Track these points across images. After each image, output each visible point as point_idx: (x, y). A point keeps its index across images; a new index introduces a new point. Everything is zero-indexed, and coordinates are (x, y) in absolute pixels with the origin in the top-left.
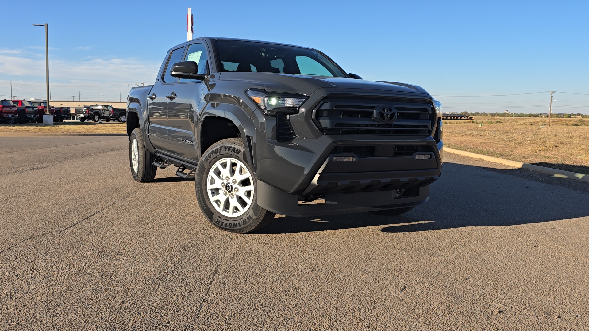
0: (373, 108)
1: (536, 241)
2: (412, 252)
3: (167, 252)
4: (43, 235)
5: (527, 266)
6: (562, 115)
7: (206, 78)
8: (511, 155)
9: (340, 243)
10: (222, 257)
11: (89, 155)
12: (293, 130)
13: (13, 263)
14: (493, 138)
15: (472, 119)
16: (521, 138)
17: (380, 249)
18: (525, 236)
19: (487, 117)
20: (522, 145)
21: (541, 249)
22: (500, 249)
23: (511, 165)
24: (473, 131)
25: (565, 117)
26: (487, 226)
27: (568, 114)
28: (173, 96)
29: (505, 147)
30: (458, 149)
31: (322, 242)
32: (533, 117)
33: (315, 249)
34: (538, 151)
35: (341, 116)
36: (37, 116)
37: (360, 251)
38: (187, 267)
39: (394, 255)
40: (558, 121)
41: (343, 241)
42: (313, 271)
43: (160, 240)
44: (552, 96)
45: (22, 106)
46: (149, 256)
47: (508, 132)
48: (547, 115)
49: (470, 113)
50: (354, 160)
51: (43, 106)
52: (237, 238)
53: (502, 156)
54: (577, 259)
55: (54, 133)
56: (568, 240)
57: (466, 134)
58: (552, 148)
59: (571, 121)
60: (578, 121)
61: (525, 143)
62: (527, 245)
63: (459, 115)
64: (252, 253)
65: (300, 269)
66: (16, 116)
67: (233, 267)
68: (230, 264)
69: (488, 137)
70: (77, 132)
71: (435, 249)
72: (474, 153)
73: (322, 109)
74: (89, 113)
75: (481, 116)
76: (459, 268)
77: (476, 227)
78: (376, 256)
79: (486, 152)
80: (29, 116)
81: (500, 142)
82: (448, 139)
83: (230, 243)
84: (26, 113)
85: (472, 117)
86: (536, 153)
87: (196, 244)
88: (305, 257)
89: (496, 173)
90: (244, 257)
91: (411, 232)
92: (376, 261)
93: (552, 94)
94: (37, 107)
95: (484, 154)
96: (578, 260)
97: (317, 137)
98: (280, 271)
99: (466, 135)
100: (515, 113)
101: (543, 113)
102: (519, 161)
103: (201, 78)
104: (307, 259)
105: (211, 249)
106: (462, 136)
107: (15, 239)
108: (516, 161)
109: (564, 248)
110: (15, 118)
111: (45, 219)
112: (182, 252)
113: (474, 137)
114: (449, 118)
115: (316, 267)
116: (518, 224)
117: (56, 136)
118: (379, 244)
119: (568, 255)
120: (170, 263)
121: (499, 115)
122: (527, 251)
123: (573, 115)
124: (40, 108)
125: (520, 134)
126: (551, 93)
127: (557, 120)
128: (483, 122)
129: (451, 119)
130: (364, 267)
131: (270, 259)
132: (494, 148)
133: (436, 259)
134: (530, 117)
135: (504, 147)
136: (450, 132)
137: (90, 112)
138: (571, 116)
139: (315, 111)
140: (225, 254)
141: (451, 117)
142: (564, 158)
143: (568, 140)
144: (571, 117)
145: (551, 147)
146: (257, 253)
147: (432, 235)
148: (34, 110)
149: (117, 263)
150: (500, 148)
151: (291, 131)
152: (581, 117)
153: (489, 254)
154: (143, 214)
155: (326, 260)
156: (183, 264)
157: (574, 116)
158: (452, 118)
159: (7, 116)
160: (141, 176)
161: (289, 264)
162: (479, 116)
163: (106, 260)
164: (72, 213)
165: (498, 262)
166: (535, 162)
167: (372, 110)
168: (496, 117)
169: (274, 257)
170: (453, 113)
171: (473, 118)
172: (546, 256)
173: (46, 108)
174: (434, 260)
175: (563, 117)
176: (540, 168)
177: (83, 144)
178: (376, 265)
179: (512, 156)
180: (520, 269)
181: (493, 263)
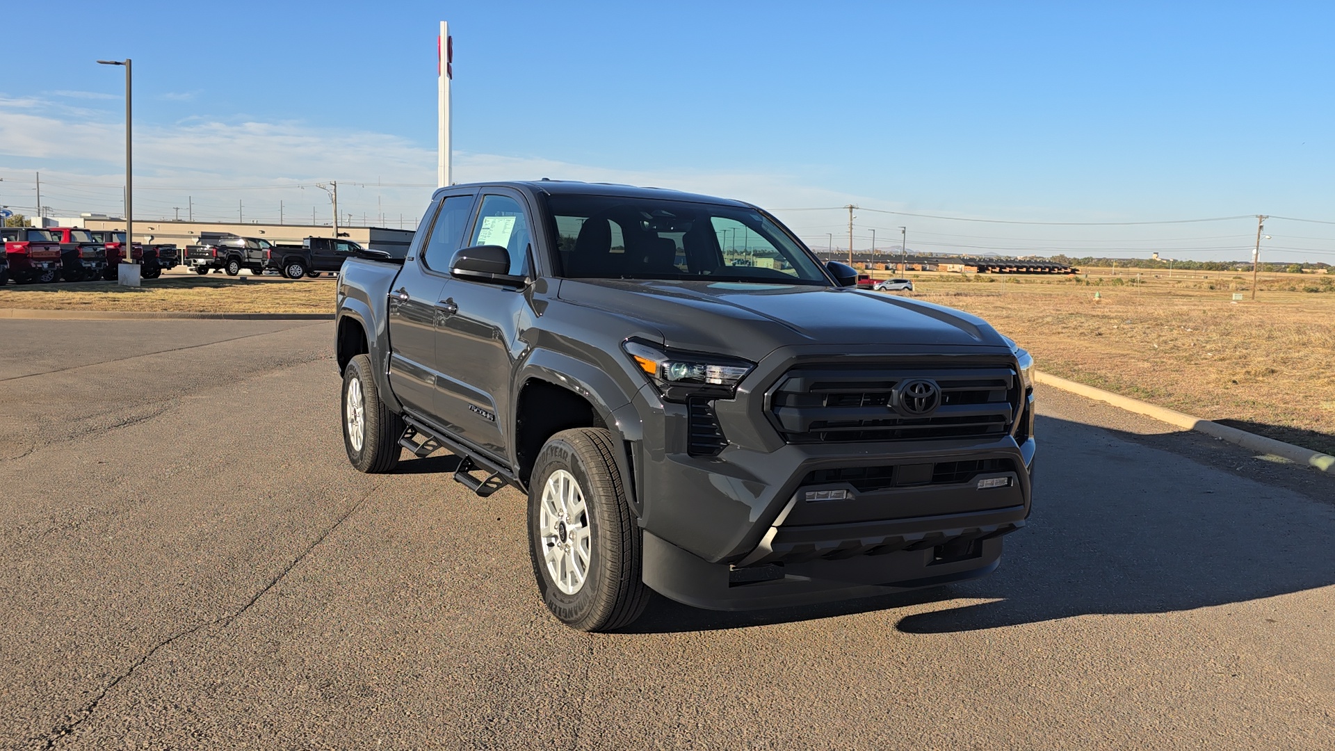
0: (891, 384)
1: (1236, 657)
2: (974, 691)
3: (464, 687)
4: (193, 631)
5: (1220, 733)
6: (1283, 266)
7: (527, 285)
8: (1170, 394)
9: (819, 663)
10: (580, 704)
11: (234, 379)
12: (721, 432)
13: (151, 713)
14: (1128, 342)
15: (1075, 273)
16: (1192, 344)
17: (907, 683)
18: (1212, 643)
19: (1111, 268)
20: (1196, 364)
21: (1248, 683)
22: (1161, 682)
23: (1170, 422)
24: (1083, 320)
25: (1290, 272)
26: (1129, 613)
27: (1297, 264)
28: (450, 308)
29: (1155, 368)
30: (1050, 374)
31: (783, 662)
32: (1217, 269)
33: (770, 680)
34: (1230, 385)
35: (825, 403)
36: (103, 263)
37: (865, 688)
38: (513, 733)
39: (939, 700)
40: (1273, 281)
41: (826, 659)
42: (773, 744)
43: (444, 655)
44: (1261, 227)
45: (70, 241)
46: (428, 699)
47: (1162, 325)
48: (1248, 265)
49: (1072, 257)
50: (850, 496)
51: (116, 243)
52: (601, 647)
53: (1150, 397)
54: (1326, 714)
55: (148, 311)
56: (1305, 656)
57: (1067, 328)
58: (1263, 376)
59: (1302, 280)
60: (1318, 281)
61: (1203, 359)
62: (1216, 671)
63: (1047, 263)
64: (641, 691)
65: (746, 740)
66: (58, 265)
67: (607, 731)
68: (600, 723)
69: (1117, 339)
70: (198, 309)
71: (1022, 681)
72: (1087, 384)
73: (784, 390)
74: (217, 257)
75: (1098, 266)
76: (1076, 738)
77: (1105, 617)
78: (900, 704)
79: (1113, 383)
80: (85, 265)
81: (1143, 352)
82: (1026, 341)
83: (589, 663)
84: (80, 258)
85: (1077, 268)
86: (1227, 389)
87: (520, 664)
88: (752, 704)
89: (1138, 445)
90: (624, 702)
91: (966, 632)
92: (901, 717)
93: (1260, 222)
94: (103, 246)
95: (1110, 389)
96: (1327, 716)
97: (773, 449)
98: (705, 745)
99: (1066, 330)
100: (1175, 261)
101: (1238, 261)
102: (1188, 412)
103: (518, 284)
104: (756, 712)
105: (552, 681)
106: (1059, 333)
107: (137, 643)
108: (1182, 411)
109: (1295, 680)
110: (56, 269)
111: (186, 583)
112: (495, 690)
113: (1086, 338)
114: (1024, 270)
115: (777, 734)
116: (1195, 608)
117: (151, 320)
118: (903, 668)
119: (1305, 700)
120: (476, 720)
121: (1137, 265)
122: (1218, 688)
123: (1308, 266)
124: (111, 247)
125: (1189, 330)
126: (1258, 219)
127: (1271, 279)
128: (1101, 280)
129: (1028, 272)
130: (879, 735)
131: (680, 709)
132: (1132, 373)
133: (1026, 712)
134: (1210, 269)
135: (1154, 370)
136: (1029, 321)
137: (220, 254)
138: (1303, 270)
139: (770, 395)
140: (584, 694)
141: (1028, 268)
142: (1290, 406)
143: (1299, 352)
144: (1302, 272)
145: (1259, 374)
146: (650, 693)
147: (1012, 640)
148: (98, 250)
149: (366, 718)
150: (1145, 371)
151: (718, 434)
152: (1325, 271)
153: (1138, 697)
154: (390, 571)
155: (795, 712)
156: (502, 722)
157: (1309, 268)
158: (1032, 269)
159: (39, 266)
160: (369, 461)
161: (721, 724)
162: (1094, 266)
163: (342, 710)
164: (240, 566)
165: (1158, 722)
166: (1224, 417)
167: (888, 390)
168: (1131, 269)
169: (688, 705)
170: (1032, 258)
171: (1078, 270)
172: (1259, 704)
173: (124, 247)
174: (1023, 714)
175: (1285, 272)
176: (1234, 434)
177: (215, 344)
178: (903, 728)
179: (1172, 399)
180: (1206, 742)
181: (1148, 724)
